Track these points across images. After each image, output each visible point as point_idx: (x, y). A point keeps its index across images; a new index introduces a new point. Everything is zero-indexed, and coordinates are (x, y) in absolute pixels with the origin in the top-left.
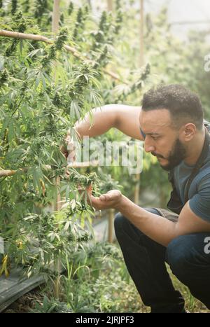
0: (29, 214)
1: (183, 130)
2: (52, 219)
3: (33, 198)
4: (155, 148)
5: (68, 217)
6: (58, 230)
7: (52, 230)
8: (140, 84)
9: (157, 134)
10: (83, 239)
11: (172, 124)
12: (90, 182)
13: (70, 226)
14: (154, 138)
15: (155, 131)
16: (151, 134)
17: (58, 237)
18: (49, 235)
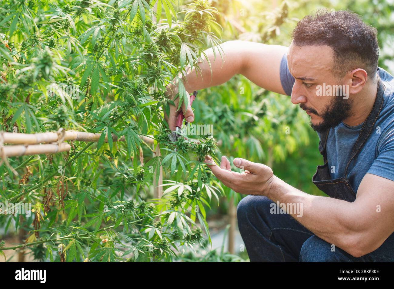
0: (119, 201)
1: (350, 77)
2: (151, 209)
3: (124, 182)
4: (307, 100)
5: (173, 207)
6: (159, 225)
7: (151, 224)
8: (274, 32)
9: (311, 80)
10: (193, 237)
11: (335, 67)
12: (206, 149)
13: (175, 219)
14: (306, 84)
15: (308, 75)
16: (302, 79)
17: (159, 233)
18: (147, 230)
